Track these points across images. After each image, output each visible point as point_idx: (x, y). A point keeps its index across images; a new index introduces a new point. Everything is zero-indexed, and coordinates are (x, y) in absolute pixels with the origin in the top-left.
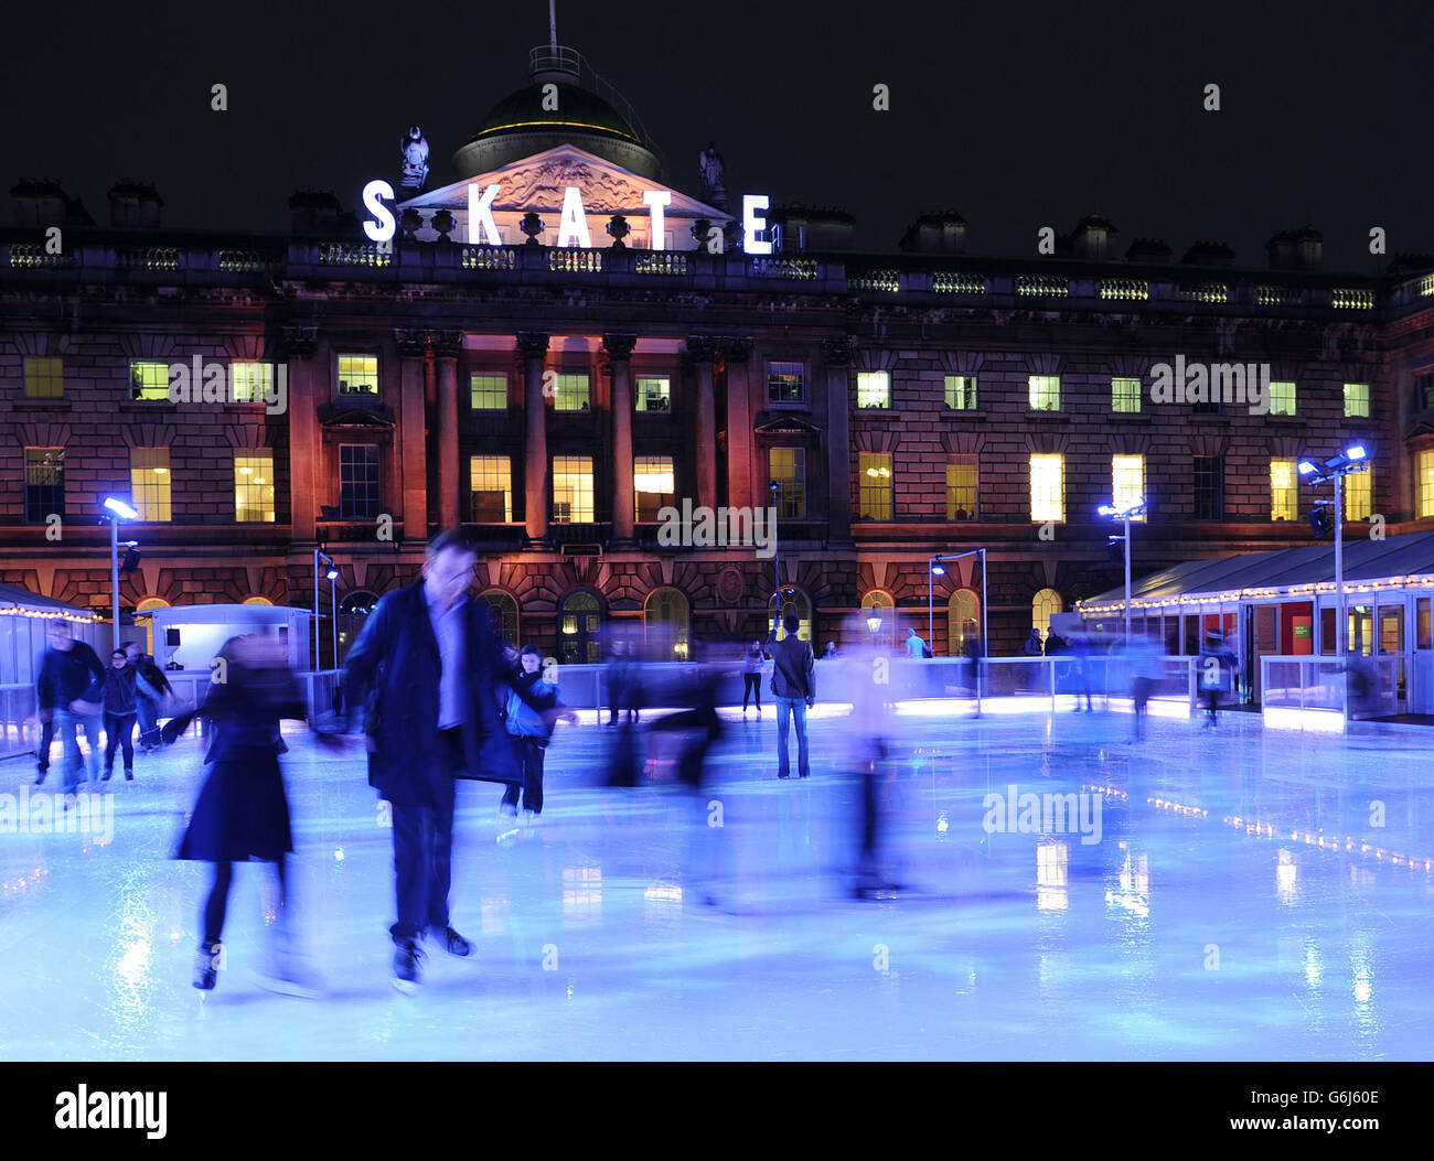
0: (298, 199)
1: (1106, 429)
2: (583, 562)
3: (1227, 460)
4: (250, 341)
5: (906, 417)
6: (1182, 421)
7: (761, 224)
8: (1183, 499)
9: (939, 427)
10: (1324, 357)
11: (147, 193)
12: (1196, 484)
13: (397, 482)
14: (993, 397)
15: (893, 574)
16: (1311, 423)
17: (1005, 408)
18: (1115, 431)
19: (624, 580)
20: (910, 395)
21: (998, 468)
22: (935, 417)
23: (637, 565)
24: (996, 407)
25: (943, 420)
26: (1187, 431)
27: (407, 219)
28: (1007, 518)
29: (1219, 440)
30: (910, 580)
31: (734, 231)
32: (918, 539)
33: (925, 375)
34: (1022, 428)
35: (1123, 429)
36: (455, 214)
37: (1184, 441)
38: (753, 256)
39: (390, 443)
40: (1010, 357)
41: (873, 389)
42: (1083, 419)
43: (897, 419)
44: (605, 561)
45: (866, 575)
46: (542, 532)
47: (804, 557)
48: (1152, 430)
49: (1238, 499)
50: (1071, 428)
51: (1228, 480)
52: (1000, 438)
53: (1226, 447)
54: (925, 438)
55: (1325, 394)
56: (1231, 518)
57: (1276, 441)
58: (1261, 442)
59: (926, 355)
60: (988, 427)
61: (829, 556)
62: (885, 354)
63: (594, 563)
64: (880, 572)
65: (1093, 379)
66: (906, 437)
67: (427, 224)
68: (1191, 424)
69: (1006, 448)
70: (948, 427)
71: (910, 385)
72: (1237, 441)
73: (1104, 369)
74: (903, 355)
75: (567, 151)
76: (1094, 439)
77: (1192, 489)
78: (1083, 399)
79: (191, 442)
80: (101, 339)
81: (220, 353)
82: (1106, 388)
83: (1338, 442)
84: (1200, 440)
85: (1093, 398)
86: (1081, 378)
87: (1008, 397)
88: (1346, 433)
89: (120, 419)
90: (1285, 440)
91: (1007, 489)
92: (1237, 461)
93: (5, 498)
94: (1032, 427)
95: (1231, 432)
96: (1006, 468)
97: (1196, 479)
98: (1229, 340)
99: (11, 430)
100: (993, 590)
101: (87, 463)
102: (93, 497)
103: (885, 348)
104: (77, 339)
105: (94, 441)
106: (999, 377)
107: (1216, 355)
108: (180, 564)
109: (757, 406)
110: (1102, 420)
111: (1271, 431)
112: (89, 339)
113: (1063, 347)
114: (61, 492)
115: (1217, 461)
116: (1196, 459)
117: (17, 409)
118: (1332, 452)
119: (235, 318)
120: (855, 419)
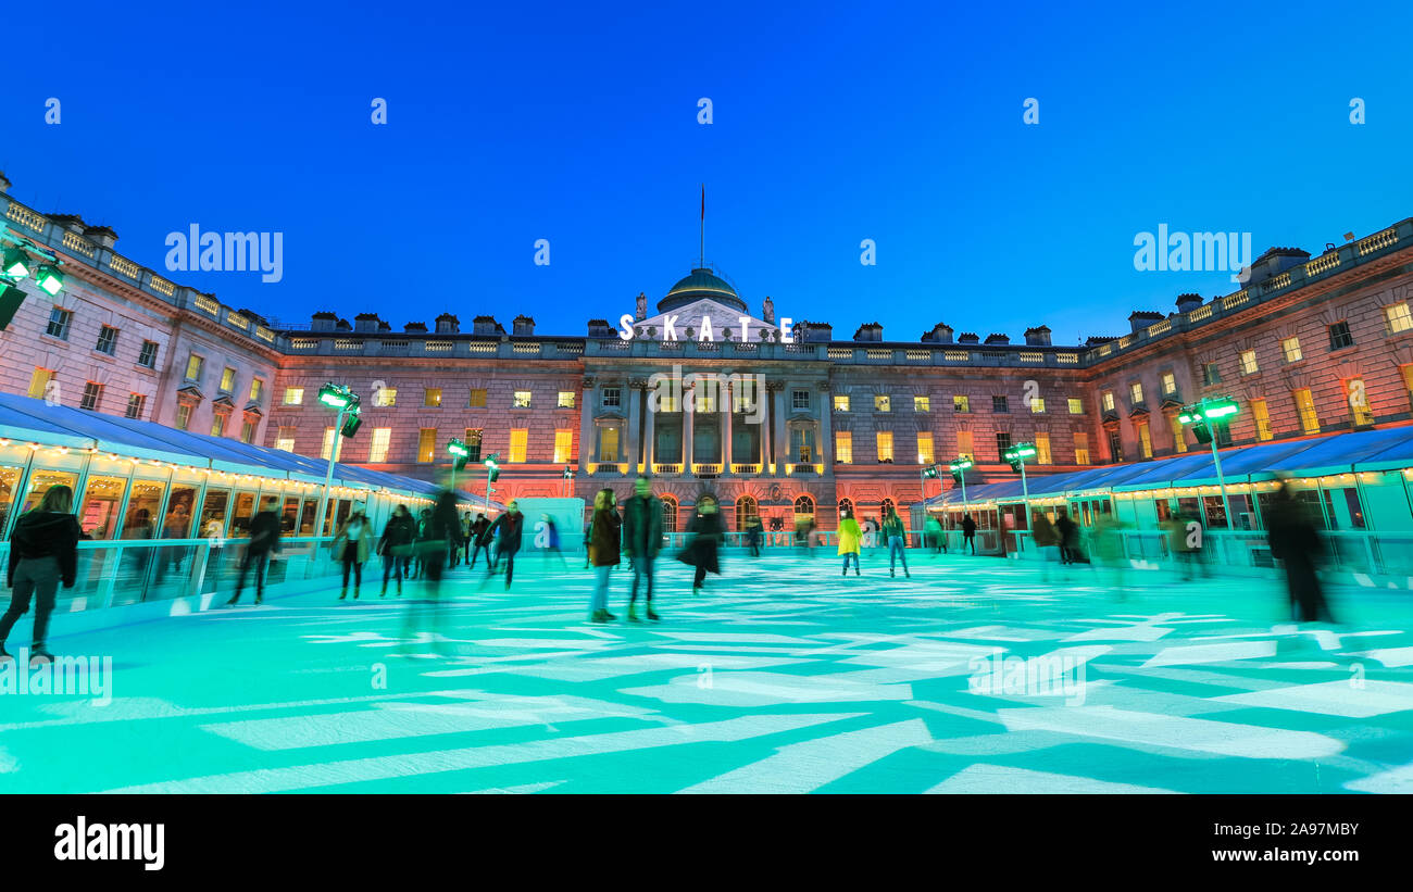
0: (592, 323)
2: (708, 482)
3: (1013, 435)
4: (567, 383)
5: (857, 414)
6: (990, 416)
8: (992, 453)
9: (873, 419)
11: (529, 321)
12: (999, 446)
14: (898, 406)
15: (853, 489)
16: (1052, 417)
17: (903, 410)
18: (957, 421)
19: (727, 491)
20: (858, 406)
21: (902, 439)
22: (870, 415)
23: (733, 484)
24: (900, 411)
25: (874, 416)
26: (992, 421)
27: (638, 330)
28: (908, 463)
29: (1008, 426)
30: (862, 491)
31: (777, 334)
32: (865, 473)
33: (866, 396)
34: (912, 421)
35: (961, 420)
36: (657, 328)
37: (991, 426)
38: (785, 344)
40: (905, 388)
41: (842, 403)
42: (941, 416)
43: (853, 416)
44: (718, 482)
45: (840, 488)
47: (811, 481)
48: (975, 421)
50: (936, 420)
52: (902, 424)
53: (1012, 428)
54: (867, 424)
55: (1059, 404)
57: (1037, 426)
58: (1029, 426)
59: (865, 387)
60: (896, 419)
61: (824, 480)
62: (847, 388)
63: (712, 483)
64: (848, 489)
65: (945, 397)
66: (858, 425)
67: (645, 333)
68: (994, 418)
70: (877, 420)
71: (859, 400)
72: (1016, 426)
73: (951, 393)
74: (855, 388)
75: (706, 301)
76: (947, 425)
77: (997, 449)
78: (941, 406)
79: (538, 427)
80: (504, 382)
81: (554, 388)
82: (951, 401)
83: (1067, 426)
84: (998, 425)
85: (946, 406)
86: (939, 397)
87: (906, 405)
88: (1071, 422)
89: (508, 417)
90: (1042, 425)
91: (906, 449)
92: (1018, 435)
94: (917, 420)
95: (1014, 421)
97: (999, 444)
98: (1009, 378)
99: (461, 421)
100: (902, 498)
101: (492, 436)
102: (492, 452)
103: (847, 383)
104: (494, 382)
105: (496, 426)
106: (900, 396)
107: (1003, 385)
108: (528, 482)
109: (788, 410)
110: (950, 416)
111: (1034, 420)
112: (499, 382)
113: (929, 382)
114: (479, 449)
115: (1008, 435)
116: (998, 434)
117: (465, 412)
118: (1065, 431)
119: (561, 372)
120: (833, 416)
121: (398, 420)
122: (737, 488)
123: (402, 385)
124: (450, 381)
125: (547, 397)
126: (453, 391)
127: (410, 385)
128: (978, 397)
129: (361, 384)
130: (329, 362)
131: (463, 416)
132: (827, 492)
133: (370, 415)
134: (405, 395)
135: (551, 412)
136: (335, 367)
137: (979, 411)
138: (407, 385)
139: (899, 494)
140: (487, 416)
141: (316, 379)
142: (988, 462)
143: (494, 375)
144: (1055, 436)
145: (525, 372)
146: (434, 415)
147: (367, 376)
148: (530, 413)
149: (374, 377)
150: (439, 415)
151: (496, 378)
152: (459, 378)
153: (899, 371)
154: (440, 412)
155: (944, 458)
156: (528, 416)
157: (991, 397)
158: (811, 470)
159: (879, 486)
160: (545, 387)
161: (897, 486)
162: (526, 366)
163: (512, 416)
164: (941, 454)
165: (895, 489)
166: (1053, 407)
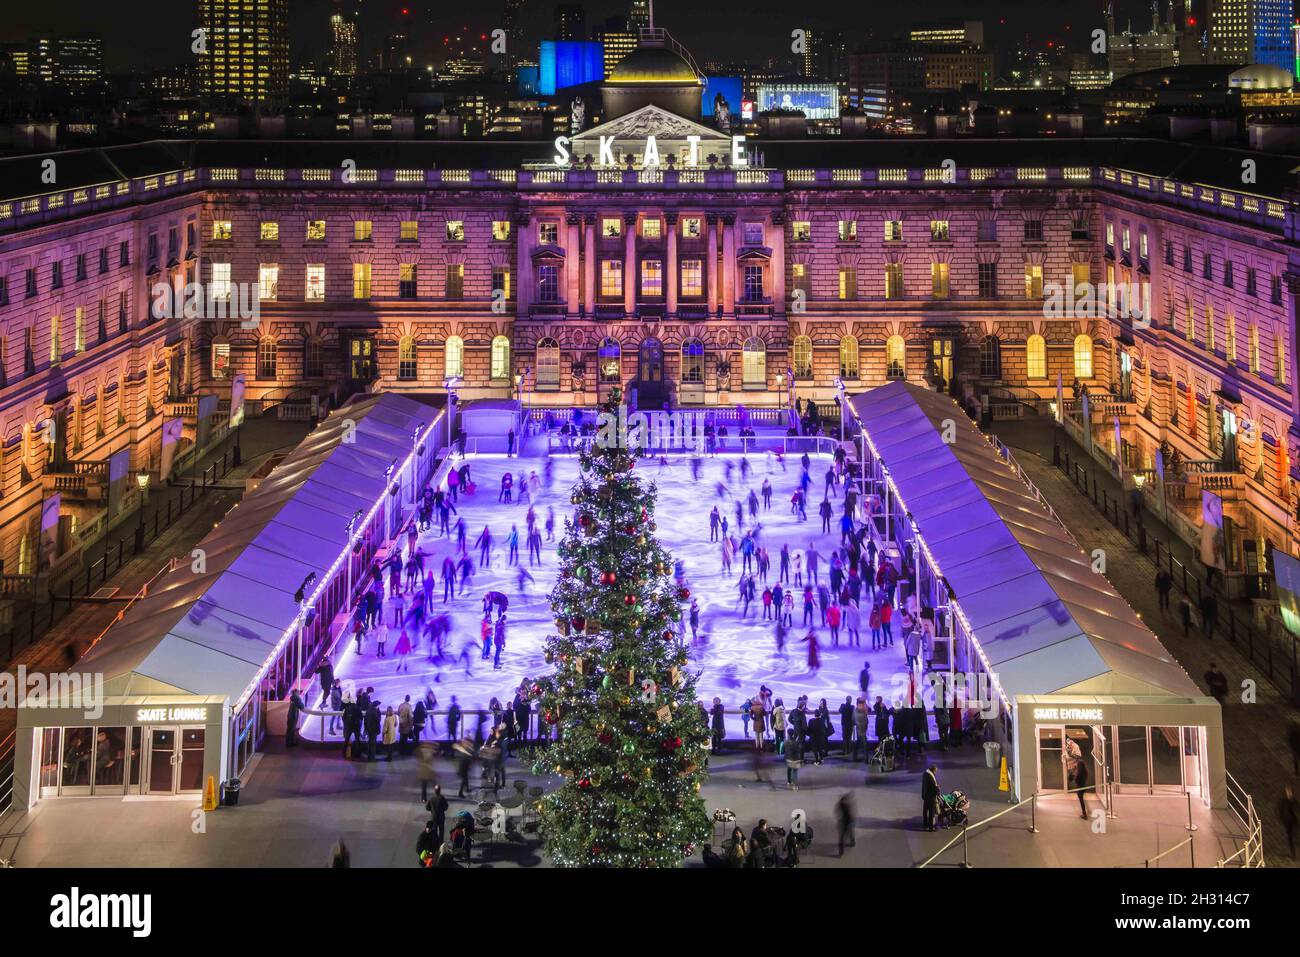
1: (927, 250)
2: (651, 325)
3: (999, 266)
4: (501, 213)
5: (817, 245)
6: (972, 245)
7: (741, 149)
8: (972, 287)
9: (835, 251)
10: (1057, 206)
12: (981, 278)
13: (565, 284)
14: (865, 234)
15: (810, 327)
16: (1050, 244)
17: (871, 240)
18: (932, 250)
19: (671, 334)
20: (819, 235)
21: (867, 272)
22: (833, 246)
23: (678, 327)
24: (867, 240)
25: (837, 247)
26: (975, 250)
27: (573, 155)
28: (873, 299)
29: (993, 255)
30: (820, 331)
31: (728, 158)
32: (824, 310)
33: (828, 224)
34: (881, 250)
35: (937, 250)
36: (594, 155)
37: (973, 256)
38: (737, 171)
39: (562, 266)
40: (874, 213)
42: (915, 245)
43: (813, 247)
44: (662, 325)
45: (796, 327)
46: (633, 310)
47: (760, 323)
48: (954, 250)
49: (1005, 287)
50: (908, 250)
51: (999, 277)
52: (869, 256)
53: (997, 258)
54: (828, 256)
55: (1059, 228)
56: (1001, 298)
57: (1028, 255)
58: (1019, 255)
59: (829, 213)
60: (861, 250)
61: (774, 323)
62: (807, 213)
63: (656, 325)
64: (803, 327)
65: (920, 223)
66: (817, 256)
67: (581, 161)
68: (977, 246)
69: (871, 261)
70: (839, 251)
71: (820, 229)
72: (1004, 255)
73: (926, 218)
74: (816, 213)
75: (650, 108)
76: (920, 256)
77: (977, 282)
78: (914, 234)
79: (473, 262)
80: (435, 214)
81: (487, 219)
82: (927, 229)
83: (1065, 255)
84: (982, 255)
85: (920, 234)
86: (913, 223)
87: (873, 234)
88: (1072, 249)
89: (442, 251)
90: (1034, 254)
91: (872, 283)
92: (1005, 266)
93: (390, 288)
94: (886, 250)
95: (1001, 250)
96: (872, 272)
97: (981, 275)
98: (999, 200)
99: (393, 256)
100: (864, 337)
101: (427, 272)
102: (429, 288)
103: (807, 210)
104: (423, 214)
105: (431, 262)
106: (868, 224)
107: (991, 209)
108: (467, 320)
109: (738, 246)
110: (925, 245)
111: (1025, 250)
112: (429, 213)
113: (904, 208)
114: (414, 284)
115: (993, 267)
116: (981, 266)
117: (397, 247)
118: (1063, 260)
119: (494, 203)
120: (791, 247)
121: (330, 256)
122: (681, 330)
123: (329, 218)
124: (378, 213)
125: (482, 230)
126: (383, 224)
127: (339, 218)
128: (961, 223)
129: (288, 218)
130: (253, 196)
131: (399, 251)
132: (778, 335)
133: (302, 250)
134: (335, 229)
135: (486, 246)
136: (260, 200)
137: (959, 240)
138: (335, 218)
139: (860, 332)
140: (420, 251)
141: (243, 213)
142: (965, 298)
143: (424, 207)
144: (1051, 266)
145: (456, 203)
146: (366, 251)
147: (294, 210)
148: (465, 247)
149: (300, 210)
150: (371, 251)
151: (426, 210)
152: (388, 209)
153: (867, 195)
154: (372, 247)
155: (914, 293)
156: (463, 251)
157: (976, 223)
158: (761, 311)
159: (839, 323)
160: (477, 219)
161: (859, 323)
162: (457, 196)
163: (446, 251)
164: (911, 288)
165: (856, 327)
166: (1052, 233)
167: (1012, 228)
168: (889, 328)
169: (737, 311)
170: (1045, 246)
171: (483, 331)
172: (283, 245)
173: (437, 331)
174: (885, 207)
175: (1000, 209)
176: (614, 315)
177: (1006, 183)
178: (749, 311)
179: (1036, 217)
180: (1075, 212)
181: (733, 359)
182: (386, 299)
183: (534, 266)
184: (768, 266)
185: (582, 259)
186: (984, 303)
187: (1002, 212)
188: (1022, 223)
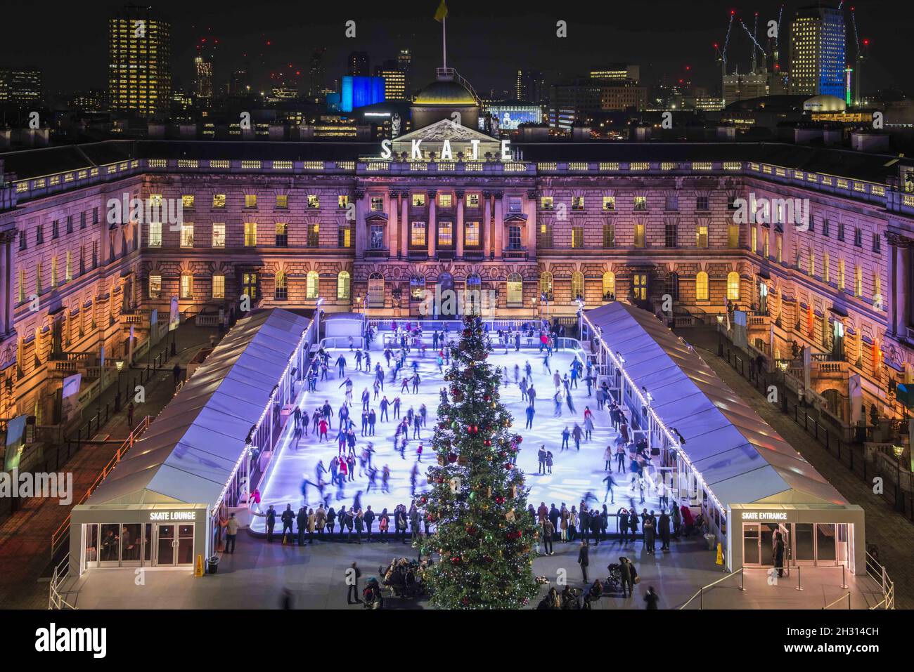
1: (632, 216)
2: (446, 265)
3: (679, 227)
4: (344, 190)
6: (661, 213)
8: (661, 241)
9: (570, 216)
10: (719, 188)
12: (666, 235)
13: (388, 239)
14: (589, 205)
15: (552, 267)
16: (713, 212)
17: (594, 209)
18: (635, 216)
19: (459, 270)
21: (591, 230)
22: (568, 213)
23: (464, 266)
24: (590, 209)
25: (571, 214)
26: (663, 216)
27: (394, 152)
28: (594, 248)
29: (675, 220)
30: (558, 268)
31: (499, 153)
32: (561, 255)
33: (565, 199)
34: (600, 216)
35: (638, 216)
37: (662, 220)
38: (504, 163)
39: (386, 225)
40: (596, 192)
42: (623, 213)
43: (555, 213)
44: (453, 264)
45: (543, 266)
46: (433, 254)
47: (519, 263)
48: (649, 216)
49: (682, 241)
50: (618, 216)
51: (679, 234)
52: (592, 220)
53: (678, 221)
55: (719, 201)
56: (680, 247)
57: (699, 219)
58: (693, 220)
59: (565, 191)
60: (587, 216)
61: (529, 263)
62: (551, 192)
63: (449, 265)
64: (547, 266)
65: (627, 198)
66: (558, 220)
67: (399, 156)
68: (664, 214)
69: (594, 223)
70: (573, 216)
71: (560, 202)
72: (682, 220)
73: (631, 195)
74: (557, 191)
75: (445, 121)
76: (626, 220)
77: (664, 237)
78: (623, 206)
79: (325, 222)
80: (300, 190)
81: (335, 194)
82: (632, 202)
83: (724, 219)
84: (667, 219)
85: (627, 206)
86: (623, 198)
87: (596, 206)
88: (727, 216)
89: (304, 215)
90: (703, 219)
91: (593, 237)
92: (683, 227)
93: (270, 239)
94: (604, 216)
95: (680, 216)
96: (593, 230)
97: (667, 233)
98: (680, 183)
99: (272, 218)
100: (588, 273)
101: (294, 229)
102: (295, 240)
103: (551, 189)
104: (292, 190)
105: (297, 222)
106: (592, 198)
107: (675, 189)
108: (321, 260)
109: (505, 213)
110: (630, 212)
111: (697, 216)
112: (296, 190)
113: (616, 188)
114: (286, 237)
115: (675, 227)
116: (667, 226)
117: (274, 212)
118: (721, 223)
119: (340, 184)
120: (540, 214)
121: (229, 218)
122: (466, 268)
123: (228, 193)
124: (261, 190)
125: (332, 201)
126: (264, 197)
127: (234, 193)
128: (654, 198)
129: (200, 193)
130: (177, 178)
131: (274, 215)
132: (530, 271)
133: (210, 214)
134: (232, 200)
135: (334, 212)
136: (182, 181)
137: (653, 209)
138: (232, 193)
139: (585, 271)
140: (290, 215)
141: (170, 189)
142: (656, 247)
143: (292, 186)
144: (713, 227)
145: (314, 184)
146: (253, 214)
147: (204, 187)
148: (320, 212)
149: (209, 187)
150: (257, 214)
151: (294, 188)
152: (268, 187)
153: (592, 180)
154: (257, 212)
155: (622, 244)
156: (319, 215)
157: (664, 198)
158: (520, 256)
159: (571, 264)
160: (329, 194)
161: (585, 264)
162: (315, 179)
163: (307, 215)
164: (620, 241)
165: (583, 266)
166: (714, 205)
167: (688, 202)
168: (605, 267)
169: (504, 256)
170: (710, 214)
171: (332, 268)
172: (198, 211)
173: (301, 268)
174: (604, 188)
175: (680, 189)
176: (421, 258)
177: (685, 172)
178: (511, 256)
179: (704, 194)
180: (731, 191)
181: (501, 287)
182: (266, 246)
183: (367, 225)
184: (524, 226)
185: (400, 221)
186: (669, 251)
187: (682, 191)
188: (695, 198)
